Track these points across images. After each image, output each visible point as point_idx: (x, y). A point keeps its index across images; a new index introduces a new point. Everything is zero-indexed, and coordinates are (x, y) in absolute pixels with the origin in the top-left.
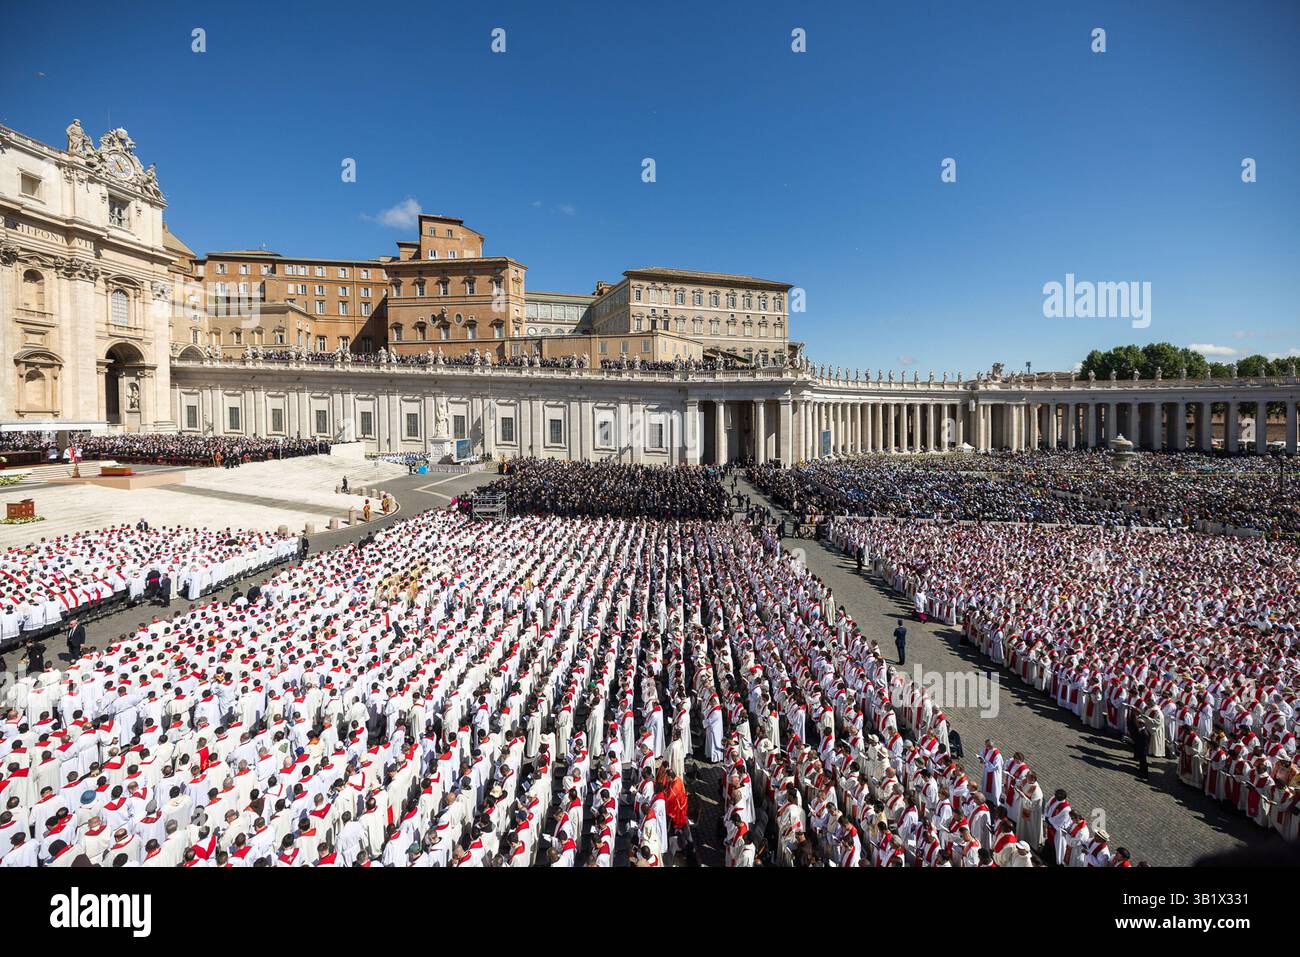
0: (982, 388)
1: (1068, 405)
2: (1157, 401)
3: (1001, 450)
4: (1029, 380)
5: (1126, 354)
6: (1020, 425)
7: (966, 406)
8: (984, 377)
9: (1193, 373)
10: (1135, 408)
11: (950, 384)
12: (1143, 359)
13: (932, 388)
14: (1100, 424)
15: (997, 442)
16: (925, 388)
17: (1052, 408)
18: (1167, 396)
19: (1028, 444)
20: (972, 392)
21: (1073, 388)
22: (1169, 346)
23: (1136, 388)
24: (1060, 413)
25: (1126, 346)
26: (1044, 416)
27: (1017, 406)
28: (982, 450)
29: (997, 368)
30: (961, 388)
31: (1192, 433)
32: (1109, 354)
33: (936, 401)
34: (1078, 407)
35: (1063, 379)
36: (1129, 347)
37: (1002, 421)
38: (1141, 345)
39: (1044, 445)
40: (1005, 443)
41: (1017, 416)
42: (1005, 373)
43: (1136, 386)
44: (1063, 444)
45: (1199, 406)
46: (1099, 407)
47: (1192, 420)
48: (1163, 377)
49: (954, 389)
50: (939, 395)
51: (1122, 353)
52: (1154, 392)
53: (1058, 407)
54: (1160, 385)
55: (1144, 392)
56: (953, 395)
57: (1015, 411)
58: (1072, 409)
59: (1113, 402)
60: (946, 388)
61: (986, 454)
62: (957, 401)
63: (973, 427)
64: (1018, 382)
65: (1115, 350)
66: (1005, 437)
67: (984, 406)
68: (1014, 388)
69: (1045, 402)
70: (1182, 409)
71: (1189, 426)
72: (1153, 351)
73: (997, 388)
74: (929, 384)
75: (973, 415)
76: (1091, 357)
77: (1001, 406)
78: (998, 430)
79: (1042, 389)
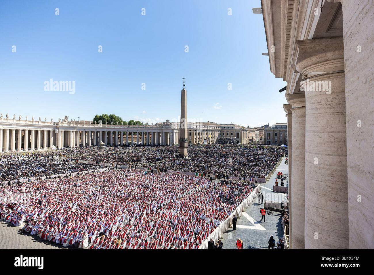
0: (60, 125)
1: (89, 132)
2: (112, 131)
3: (67, 148)
4: (77, 123)
5: (105, 116)
6: (74, 138)
7: (54, 131)
8: (61, 121)
9: (120, 123)
10: (106, 133)
11: (48, 123)
12: (109, 119)
13: (40, 123)
14: (97, 137)
15: (66, 145)
16: (37, 124)
17: (84, 132)
18: (113, 129)
19: (76, 145)
20: (57, 126)
21: (90, 126)
22: (115, 115)
23: (107, 127)
24: (86, 134)
25: (105, 114)
26: (82, 135)
27: (73, 132)
28: (60, 148)
29: (66, 117)
30: (52, 124)
31: (119, 140)
32: (100, 116)
33: (42, 129)
34: (92, 132)
35: (87, 123)
36: (106, 115)
37: (67, 137)
38: (109, 114)
39: (81, 145)
40: (68, 145)
41: (73, 135)
42: (69, 120)
43: (107, 126)
44: (87, 145)
45: (121, 132)
46: (97, 132)
47: (119, 137)
48: (113, 124)
49: (49, 124)
50: (43, 127)
51: (104, 116)
52: (111, 128)
53: (86, 132)
54: (112, 126)
55: (109, 128)
56: (49, 127)
57: (72, 134)
58: (90, 133)
59: (101, 131)
60: (46, 124)
61: (61, 149)
62: (51, 129)
63: (57, 139)
64: (73, 123)
65: (102, 115)
66: (68, 143)
67: (61, 131)
68: (72, 125)
69: (82, 130)
70: (117, 133)
71: (118, 138)
72: (111, 116)
73: (66, 125)
74: (38, 122)
75: (57, 135)
76: (96, 117)
77: (67, 131)
78: (66, 140)
79: (81, 126)
